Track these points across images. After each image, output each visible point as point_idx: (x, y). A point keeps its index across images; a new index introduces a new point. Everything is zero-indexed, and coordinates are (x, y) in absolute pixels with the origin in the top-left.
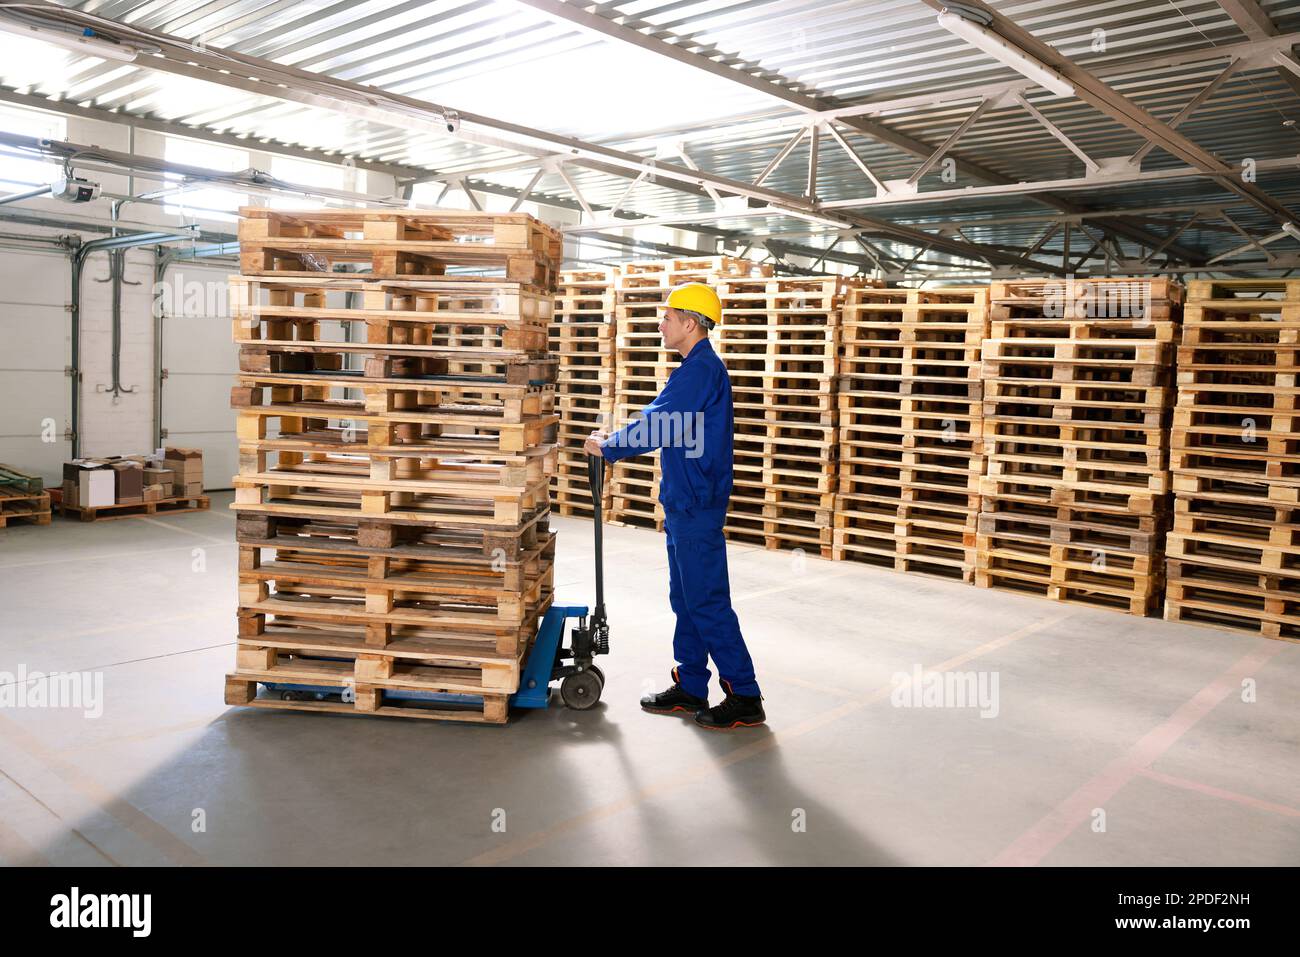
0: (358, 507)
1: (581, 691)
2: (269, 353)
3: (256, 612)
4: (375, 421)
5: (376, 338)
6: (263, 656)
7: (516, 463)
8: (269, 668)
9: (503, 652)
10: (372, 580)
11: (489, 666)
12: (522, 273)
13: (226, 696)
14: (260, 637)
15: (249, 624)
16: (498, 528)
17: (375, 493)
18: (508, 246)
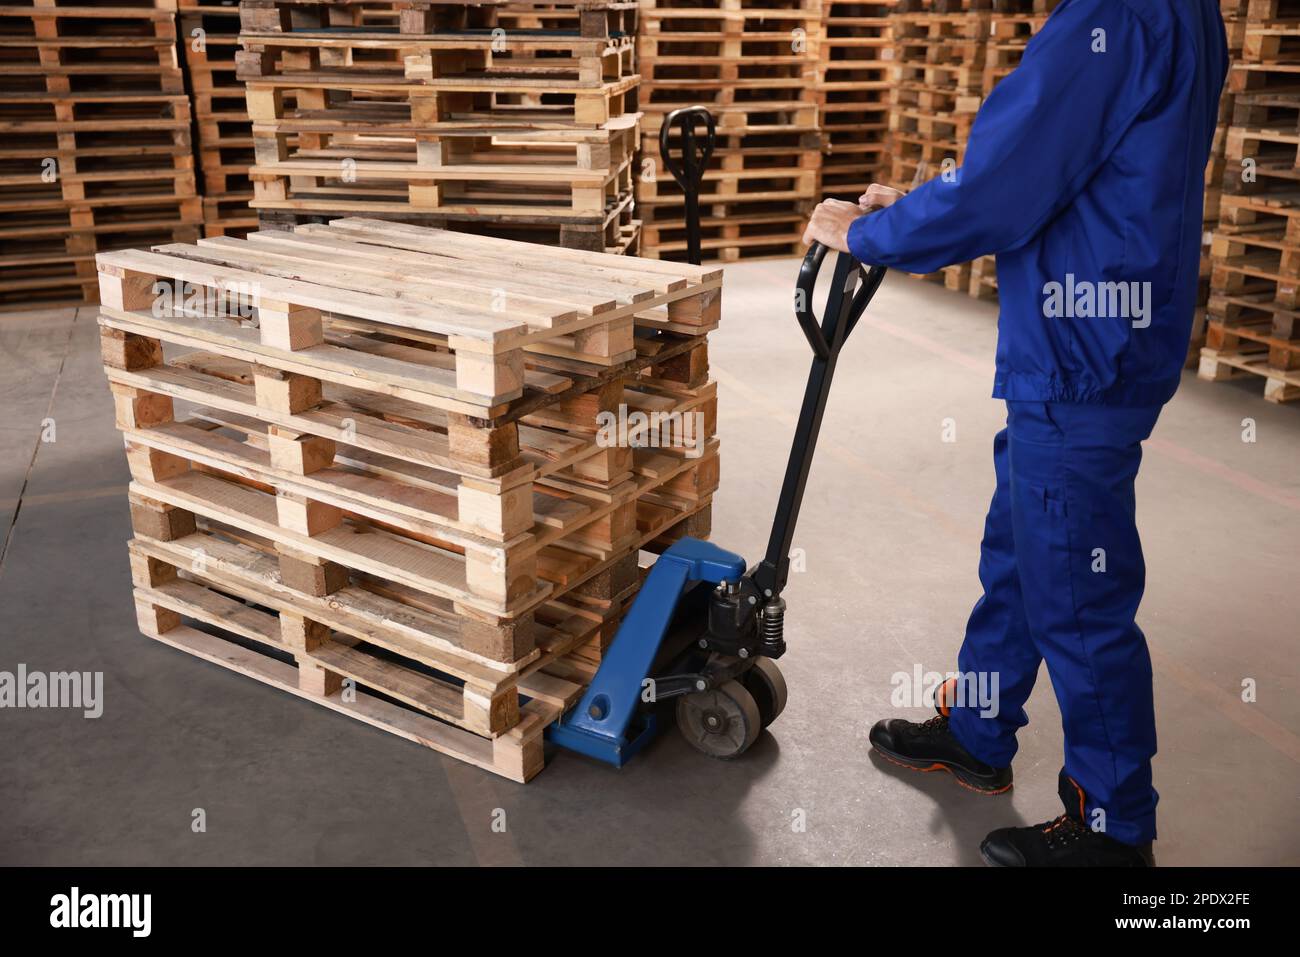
0: (405, 200)
2: (277, 6)
4: (419, 92)
7: (596, 138)
16: (578, 221)
17: (425, 183)
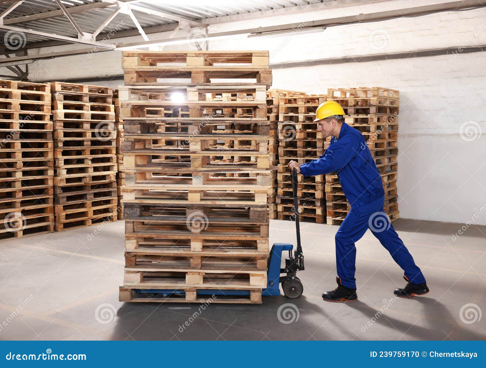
0: (186, 199)
1: (293, 289)
2: (140, 124)
3: (134, 254)
4: (195, 156)
5: (194, 115)
6: (138, 277)
7: (265, 174)
8: (141, 282)
9: (260, 268)
10: (194, 235)
11: (253, 275)
12: (267, 80)
13: (120, 297)
14: (136, 267)
15: (131, 260)
16: (257, 206)
17: (196, 192)
18: (260, 67)
